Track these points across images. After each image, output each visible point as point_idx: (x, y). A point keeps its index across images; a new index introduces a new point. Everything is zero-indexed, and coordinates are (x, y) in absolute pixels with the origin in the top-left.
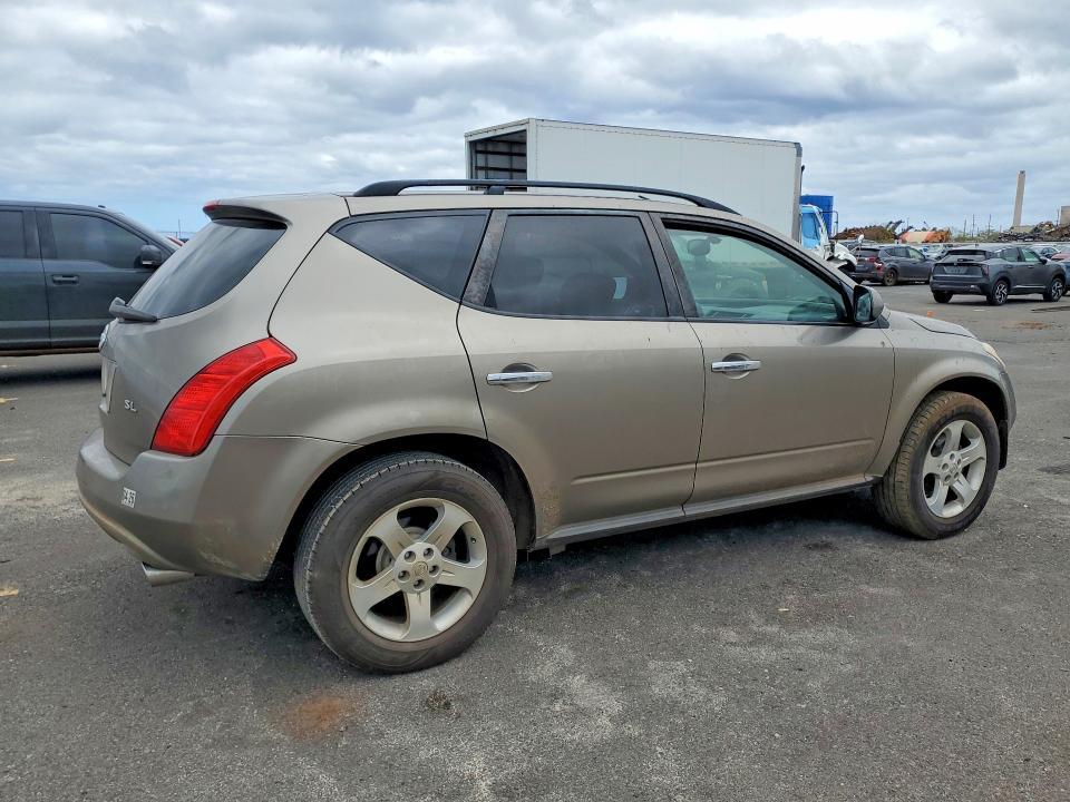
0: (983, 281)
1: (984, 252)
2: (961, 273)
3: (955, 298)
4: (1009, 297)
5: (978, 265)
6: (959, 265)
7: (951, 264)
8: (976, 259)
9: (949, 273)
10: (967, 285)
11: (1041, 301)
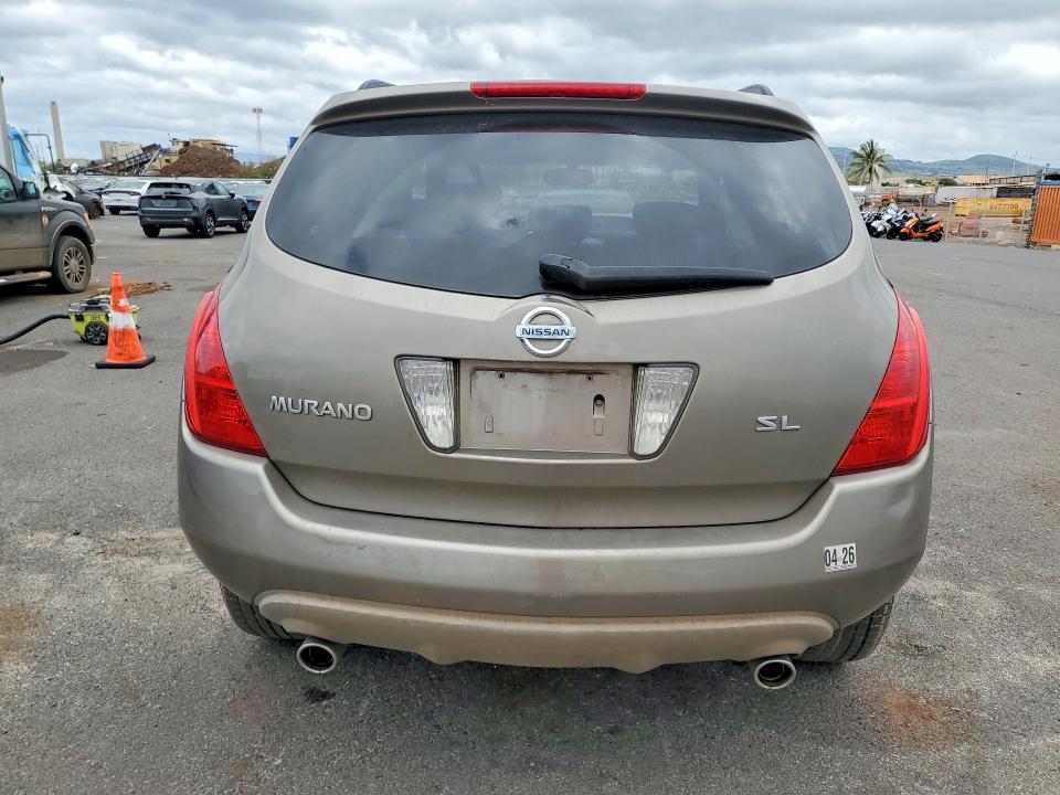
0: (195, 214)
1: (188, 186)
2: (171, 207)
3: (163, 232)
4: (217, 229)
5: (187, 198)
6: (167, 198)
7: (159, 197)
8: (184, 192)
9: (158, 206)
10: (180, 218)
11: (233, 233)
